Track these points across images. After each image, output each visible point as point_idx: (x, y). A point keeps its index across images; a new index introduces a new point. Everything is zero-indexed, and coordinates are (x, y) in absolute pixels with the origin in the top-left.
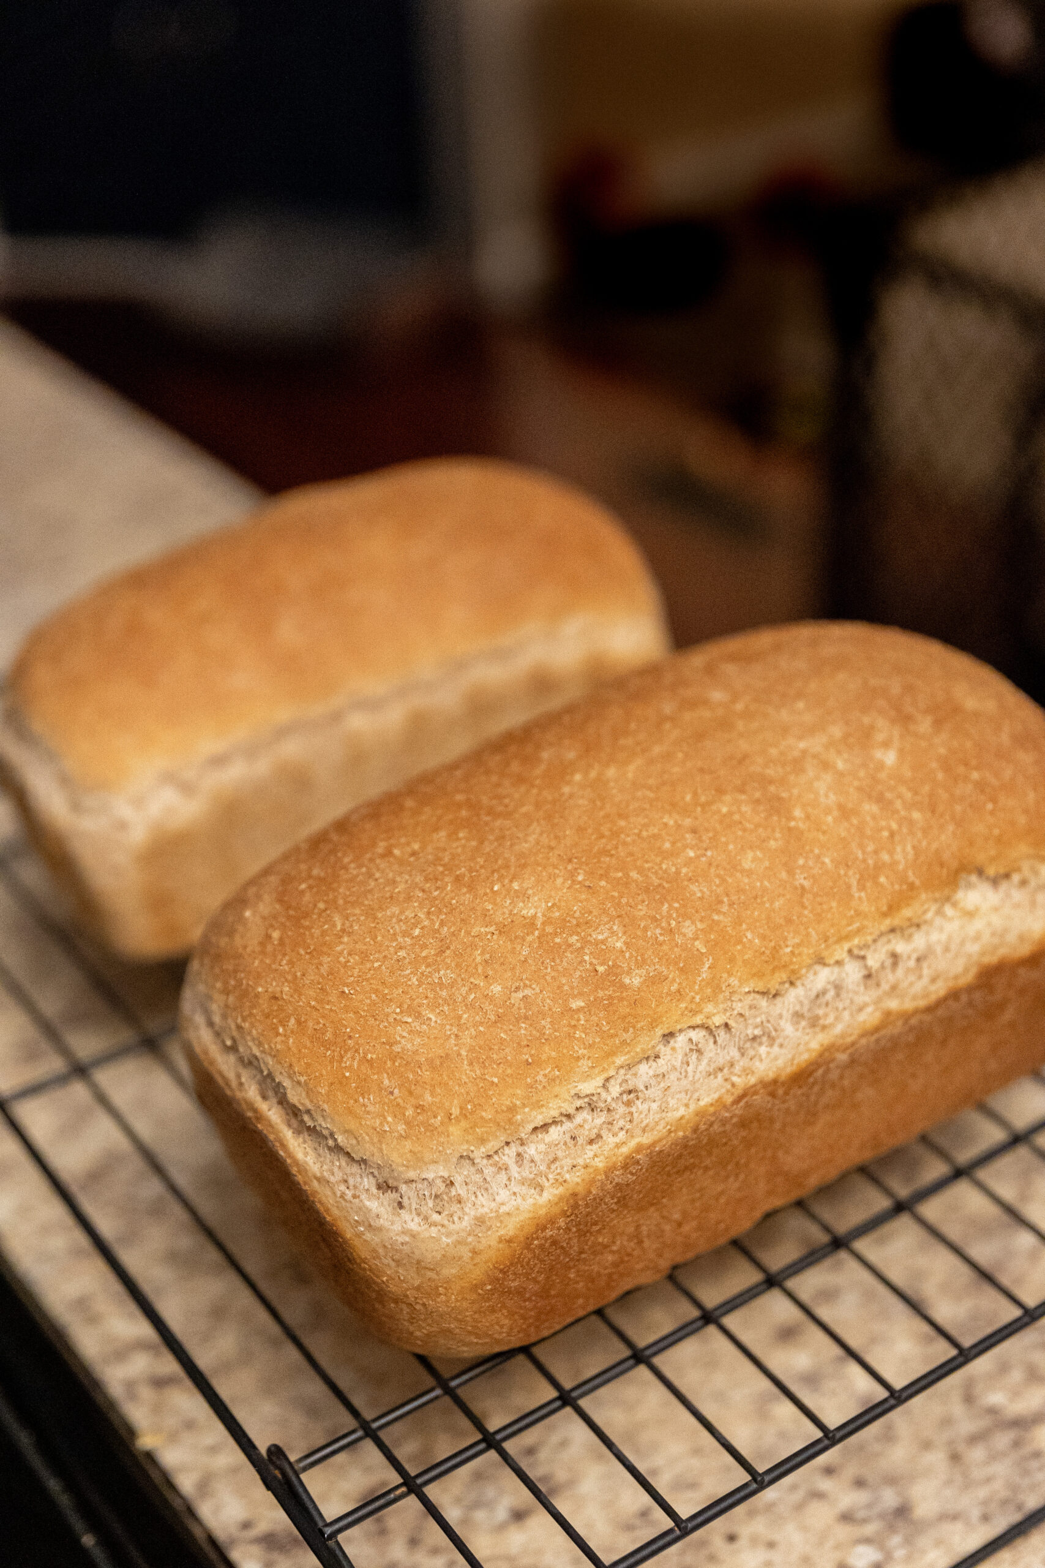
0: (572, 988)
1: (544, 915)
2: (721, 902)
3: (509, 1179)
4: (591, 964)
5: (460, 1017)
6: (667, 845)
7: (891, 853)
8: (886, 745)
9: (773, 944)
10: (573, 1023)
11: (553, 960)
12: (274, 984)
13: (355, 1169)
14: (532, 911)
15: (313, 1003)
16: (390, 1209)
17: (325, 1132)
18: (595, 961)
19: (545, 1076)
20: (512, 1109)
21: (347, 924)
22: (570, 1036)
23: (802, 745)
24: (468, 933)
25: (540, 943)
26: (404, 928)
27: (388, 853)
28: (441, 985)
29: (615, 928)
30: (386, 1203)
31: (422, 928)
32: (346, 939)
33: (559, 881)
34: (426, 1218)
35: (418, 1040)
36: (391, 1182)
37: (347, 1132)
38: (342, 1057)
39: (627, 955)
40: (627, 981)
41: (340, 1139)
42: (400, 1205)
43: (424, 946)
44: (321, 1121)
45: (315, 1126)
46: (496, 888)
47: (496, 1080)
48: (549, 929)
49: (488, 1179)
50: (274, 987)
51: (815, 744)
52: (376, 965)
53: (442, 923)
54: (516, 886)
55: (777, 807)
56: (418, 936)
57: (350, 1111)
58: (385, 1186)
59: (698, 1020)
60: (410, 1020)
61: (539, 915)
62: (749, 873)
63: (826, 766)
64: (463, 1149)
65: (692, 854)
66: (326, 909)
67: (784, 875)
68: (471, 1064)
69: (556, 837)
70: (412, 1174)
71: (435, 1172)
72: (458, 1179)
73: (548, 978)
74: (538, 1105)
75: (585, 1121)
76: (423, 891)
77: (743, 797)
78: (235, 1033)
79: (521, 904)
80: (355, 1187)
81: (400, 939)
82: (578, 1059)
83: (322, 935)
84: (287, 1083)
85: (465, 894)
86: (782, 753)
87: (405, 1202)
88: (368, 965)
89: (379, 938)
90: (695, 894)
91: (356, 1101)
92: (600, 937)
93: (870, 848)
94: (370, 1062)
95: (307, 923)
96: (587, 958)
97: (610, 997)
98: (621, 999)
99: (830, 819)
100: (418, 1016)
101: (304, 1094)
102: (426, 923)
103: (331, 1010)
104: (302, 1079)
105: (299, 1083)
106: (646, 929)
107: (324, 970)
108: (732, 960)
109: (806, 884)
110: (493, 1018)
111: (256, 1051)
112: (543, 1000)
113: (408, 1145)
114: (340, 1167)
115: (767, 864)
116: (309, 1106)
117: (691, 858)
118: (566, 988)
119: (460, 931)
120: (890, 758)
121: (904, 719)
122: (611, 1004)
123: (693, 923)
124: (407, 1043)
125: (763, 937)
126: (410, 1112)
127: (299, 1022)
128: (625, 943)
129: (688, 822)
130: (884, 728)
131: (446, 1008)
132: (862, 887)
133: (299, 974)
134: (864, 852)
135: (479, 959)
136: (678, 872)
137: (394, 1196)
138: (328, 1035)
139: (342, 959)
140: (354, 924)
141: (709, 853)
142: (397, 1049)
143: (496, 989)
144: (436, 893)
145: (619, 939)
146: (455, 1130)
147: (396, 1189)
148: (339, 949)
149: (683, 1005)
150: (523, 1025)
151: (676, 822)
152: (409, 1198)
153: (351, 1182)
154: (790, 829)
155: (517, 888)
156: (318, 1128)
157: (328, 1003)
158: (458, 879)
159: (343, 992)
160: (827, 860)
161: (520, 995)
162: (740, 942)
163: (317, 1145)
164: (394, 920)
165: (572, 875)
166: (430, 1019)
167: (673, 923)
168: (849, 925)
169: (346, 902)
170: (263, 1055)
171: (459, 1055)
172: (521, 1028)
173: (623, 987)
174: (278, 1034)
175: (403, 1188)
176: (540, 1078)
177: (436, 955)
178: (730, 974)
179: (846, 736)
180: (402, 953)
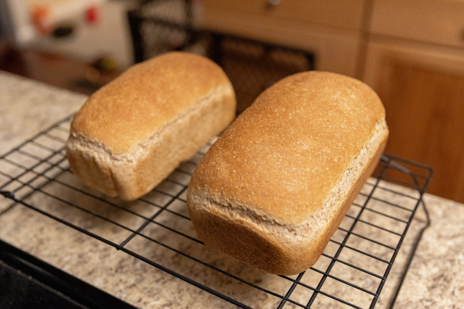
0: (325, 165)
1: (309, 148)
2: (343, 137)
3: (321, 219)
4: (326, 158)
5: (302, 179)
6: (324, 126)
7: (366, 118)
8: (351, 94)
9: (355, 145)
10: (328, 174)
11: (318, 159)
12: (241, 184)
13: (281, 228)
14: (306, 148)
15: (258, 186)
16: (293, 237)
17: (271, 220)
18: (327, 157)
19: (325, 189)
20: (321, 200)
21: (258, 163)
22: (328, 178)
23: (335, 97)
24: (294, 157)
25: (313, 155)
26: (276, 160)
27: (255, 143)
28: (294, 172)
29: (327, 148)
30: (292, 235)
31: (281, 159)
32: (260, 167)
33: (308, 139)
34: (303, 236)
35: (293, 188)
36: (293, 229)
37: (279, 218)
38: (273, 198)
39: (332, 154)
40: (335, 160)
41: (277, 221)
42: (296, 234)
43: (284, 163)
44: (270, 217)
45: (267, 220)
46: (294, 144)
47: (315, 193)
48: (313, 152)
49: (316, 221)
50: (242, 185)
51: (337, 96)
52: (273, 171)
53: (286, 156)
54: (298, 142)
55: (341, 112)
56: (281, 161)
57: (279, 212)
58: (291, 230)
59: (348, 168)
60: (289, 183)
61: (308, 149)
62: (344, 129)
63: (344, 101)
64: (311, 214)
65: (331, 127)
66: (248, 161)
67: (350, 128)
68: (309, 191)
69: (298, 129)
70: (299, 225)
71: (304, 223)
72: (310, 223)
73: (319, 164)
74: (325, 198)
75: (332, 199)
76: (275, 149)
77: (333, 111)
78: (229, 201)
79: (302, 147)
80: (282, 233)
81: (277, 163)
82: (331, 183)
83: (251, 167)
84: (255, 210)
85: (287, 148)
86: (332, 100)
87: (297, 233)
88: (271, 172)
89: (270, 164)
90: (337, 136)
91: (281, 209)
92: (325, 151)
93: (362, 118)
94: (282, 198)
95: (244, 166)
96: (325, 157)
97: (333, 166)
98: (335, 165)
99: (352, 113)
100: (291, 182)
101: (263, 211)
102: (281, 157)
103: (265, 187)
104: (262, 207)
105: (260, 209)
106: (333, 147)
107: (258, 176)
108: (350, 151)
109: (356, 129)
110: (310, 177)
111: (240, 204)
112: (320, 169)
113: (298, 217)
114: (276, 229)
115: (346, 126)
116: (265, 214)
117: (331, 128)
118: (324, 165)
119: (292, 157)
120: (353, 96)
121: (350, 88)
122: (334, 167)
123: (340, 143)
124: (291, 189)
125: (353, 144)
126: (297, 208)
127: (255, 192)
128: (331, 151)
129: (325, 119)
130: (349, 91)
131: (298, 178)
132: (365, 128)
133: (249, 180)
134: (362, 120)
135: (300, 163)
136: (331, 132)
137: (294, 232)
138: (267, 193)
139: (262, 172)
140: (260, 162)
141: (334, 126)
142: (288, 192)
143: (308, 169)
144: (279, 149)
145: (329, 150)
146: (309, 209)
147: (294, 230)
148: (259, 170)
149: (345, 164)
150: (318, 177)
151: (323, 120)
152: (298, 232)
153: (280, 232)
154: (346, 117)
155: (299, 143)
156: (268, 220)
157: (263, 184)
158: (282, 144)
159: (266, 181)
160: (357, 123)
161: (314, 169)
162: (350, 146)
163: (266, 225)
164: (272, 159)
165: (309, 137)
166: (295, 182)
167: (337, 144)
168: (365, 138)
169: (253, 157)
170: (244, 205)
171: (305, 189)
172: (317, 178)
173: (334, 162)
174: (248, 197)
175: (297, 229)
176: (324, 190)
177: (289, 164)
178: (351, 154)
179: (342, 93)
180: (279, 166)
